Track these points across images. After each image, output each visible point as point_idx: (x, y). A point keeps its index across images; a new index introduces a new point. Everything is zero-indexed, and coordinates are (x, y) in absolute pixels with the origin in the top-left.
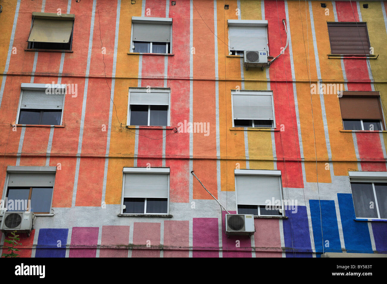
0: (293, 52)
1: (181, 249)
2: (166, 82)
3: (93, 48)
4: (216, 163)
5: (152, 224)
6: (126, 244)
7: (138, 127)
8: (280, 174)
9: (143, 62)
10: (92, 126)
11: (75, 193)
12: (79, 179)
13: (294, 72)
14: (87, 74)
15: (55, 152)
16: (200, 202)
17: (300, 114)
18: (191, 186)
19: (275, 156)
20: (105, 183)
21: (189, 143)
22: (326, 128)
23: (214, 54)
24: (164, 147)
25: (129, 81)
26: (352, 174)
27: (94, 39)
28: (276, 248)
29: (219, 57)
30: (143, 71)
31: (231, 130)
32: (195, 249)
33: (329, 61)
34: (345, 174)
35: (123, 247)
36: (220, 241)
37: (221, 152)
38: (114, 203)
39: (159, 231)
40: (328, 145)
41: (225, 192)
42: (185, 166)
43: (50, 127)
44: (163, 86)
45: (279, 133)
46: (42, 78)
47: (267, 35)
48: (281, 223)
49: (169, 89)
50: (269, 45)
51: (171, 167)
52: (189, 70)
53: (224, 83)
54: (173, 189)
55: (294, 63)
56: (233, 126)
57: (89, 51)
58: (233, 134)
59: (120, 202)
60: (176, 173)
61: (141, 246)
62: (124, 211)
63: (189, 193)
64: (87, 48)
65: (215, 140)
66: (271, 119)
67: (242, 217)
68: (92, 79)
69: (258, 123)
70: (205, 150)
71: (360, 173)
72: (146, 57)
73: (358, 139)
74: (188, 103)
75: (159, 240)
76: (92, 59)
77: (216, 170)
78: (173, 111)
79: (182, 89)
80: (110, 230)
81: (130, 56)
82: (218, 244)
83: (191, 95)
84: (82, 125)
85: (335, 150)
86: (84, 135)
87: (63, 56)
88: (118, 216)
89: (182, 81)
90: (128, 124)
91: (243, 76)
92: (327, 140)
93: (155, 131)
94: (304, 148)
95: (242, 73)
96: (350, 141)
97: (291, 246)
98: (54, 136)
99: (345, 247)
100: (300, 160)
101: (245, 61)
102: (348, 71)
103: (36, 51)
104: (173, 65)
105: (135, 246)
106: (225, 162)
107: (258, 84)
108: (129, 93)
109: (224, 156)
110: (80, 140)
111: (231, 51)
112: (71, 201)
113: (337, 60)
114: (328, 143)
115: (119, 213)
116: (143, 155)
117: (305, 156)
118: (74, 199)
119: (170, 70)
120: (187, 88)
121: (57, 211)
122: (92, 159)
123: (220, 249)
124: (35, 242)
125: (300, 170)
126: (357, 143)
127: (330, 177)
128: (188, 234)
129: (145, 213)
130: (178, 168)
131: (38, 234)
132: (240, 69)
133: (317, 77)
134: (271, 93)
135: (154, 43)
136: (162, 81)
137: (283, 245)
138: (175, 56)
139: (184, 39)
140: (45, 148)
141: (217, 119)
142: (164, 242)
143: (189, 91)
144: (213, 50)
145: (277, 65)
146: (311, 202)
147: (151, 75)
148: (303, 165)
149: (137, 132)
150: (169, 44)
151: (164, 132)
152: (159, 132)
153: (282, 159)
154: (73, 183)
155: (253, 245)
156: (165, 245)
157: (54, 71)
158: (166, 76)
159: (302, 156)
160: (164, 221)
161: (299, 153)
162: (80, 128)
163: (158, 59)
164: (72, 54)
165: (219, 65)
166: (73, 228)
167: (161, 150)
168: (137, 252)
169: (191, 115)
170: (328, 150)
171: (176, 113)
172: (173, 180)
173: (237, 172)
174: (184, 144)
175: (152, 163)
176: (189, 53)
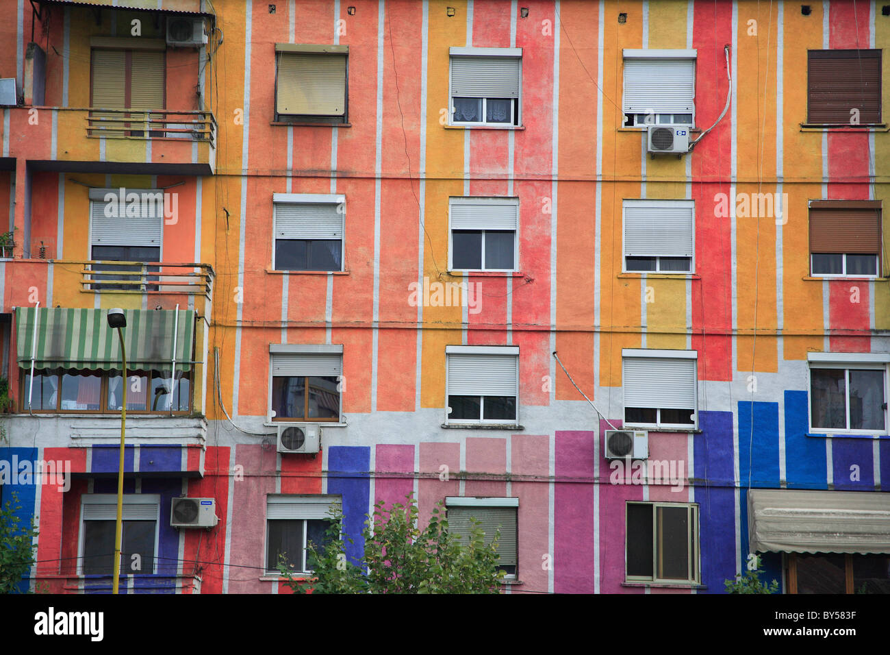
0: (738, 117)
1: (537, 480)
2: (511, 184)
3: (385, 115)
4: (593, 337)
5: (493, 440)
6: (458, 471)
7: (466, 272)
8: (696, 357)
9: (471, 143)
10: (392, 272)
11: (374, 389)
12: (379, 365)
13: (736, 162)
14: (378, 172)
15: (338, 319)
16: (567, 406)
17: (738, 246)
18: (552, 377)
19: (690, 324)
20: (419, 372)
21: (550, 301)
22: (780, 272)
23: (596, 124)
24: (509, 310)
25: (449, 184)
26: (813, 356)
27: (385, 98)
29: (604, 131)
30: (471, 164)
31: (620, 278)
32: (558, 481)
33: (802, 137)
34: (802, 356)
35: (453, 477)
36: (597, 469)
37: (601, 318)
38: (435, 406)
39: (504, 452)
40: (780, 305)
41: (607, 388)
42: (544, 342)
43: (326, 276)
44: (507, 194)
45: (699, 282)
46: (305, 180)
47: (694, 78)
48: (691, 440)
49: (516, 198)
50: (695, 100)
51: (520, 344)
52: (552, 160)
53: (612, 185)
54: (525, 384)
55: (738, 142)
56: (624, 269)
57: (378, 123)
58: (623, 285)
59: (443, 403)
60: (530, 355)
61: (478, 474)
62: (451, 416)
64: (374, 116)
65: (593, 295)
66: (688, 256)
67: (630, 435)
68: (387, 182)
69: (668, 262)
70: (576, 315)
71: (827, 355)
72: (477, 134)
73: (831, 293)
74: (549, 225)
75: (505, 466)
76: (383, 140)
77: (593, 351)
78: (523, 240)
79: (539, 198)
80: (433, 450)
81: (448, 132)
82: (592, 471)
84: (377, 271)
85: (790, 314)
86: (381, 288)
87: (335, 132)
88: (442, 428)
89: (538, 182)
90: (450, 266)
91: (645, 169)
92: (780, 295)
93: (495, 279)
94: (740, 311)
95: (644, 164)
96: (817, 297)
97: (704, 476)
98: (334, 292)
99: (785, 478)
100: (729, 333)
101: (650, 150)
102: (833, 157)
103: (290, 125)
104: (523, 150)
105: (470, 474)
106: (606, 336)
107: (671, 188)
108: (450, 207)
109: (606, 326)
110: (376, 298)
111: (626, 115)
112: (370, 403)
113: (816, 134)
114: (780, 300)
115: (442, 423)
116: (476, 324)
117: (739, 324)
118: (374, 399)
119: (519, 160)
120: (548, 197)
121: (349, 417)
122: (396, 331)
123: (596, 481)
124: (325, 467)
125: (727, 350)
126: (828, 302)
127: (776, 362)
128: (548, 456)
129: (482, 421)
130: (532, 347)
131: (327, 455)
132: (640, 156)
133: (775, 170)
134: (691, 205)
135: (487, 99)
136: (504, 183)
137: (691, 475)
138: (528, 130)
139: (542, 94)
140: (322, 312)
141: (598, 256)
142: (512, 469)
144: (595, 115)
145: (707, 148)
146: (742, 405)
147: (487, 172)
148: (734, 341)
150: (516, 101)
151: (510, 282)
152: (502, 281)
153: (700, 332)
154: (371, 372)
156: (514, 473)
157: (323, 165)
158: (511, 172)
159: (735, 326)
160: (512, 436)
161: (729, 319)
162: (373, 275)
163: (497, 136)
164: (349, 130)
165: (604, 149)
166: (378, 446)
167: (505, 314)
168: (473, 484)
169: (554, 248)
170: (778, 314)
171: (529, 247)
172: (524, 366)
173: (626, 353)
174: (542, 304)
175: (492, 338)
176: (551, 123)
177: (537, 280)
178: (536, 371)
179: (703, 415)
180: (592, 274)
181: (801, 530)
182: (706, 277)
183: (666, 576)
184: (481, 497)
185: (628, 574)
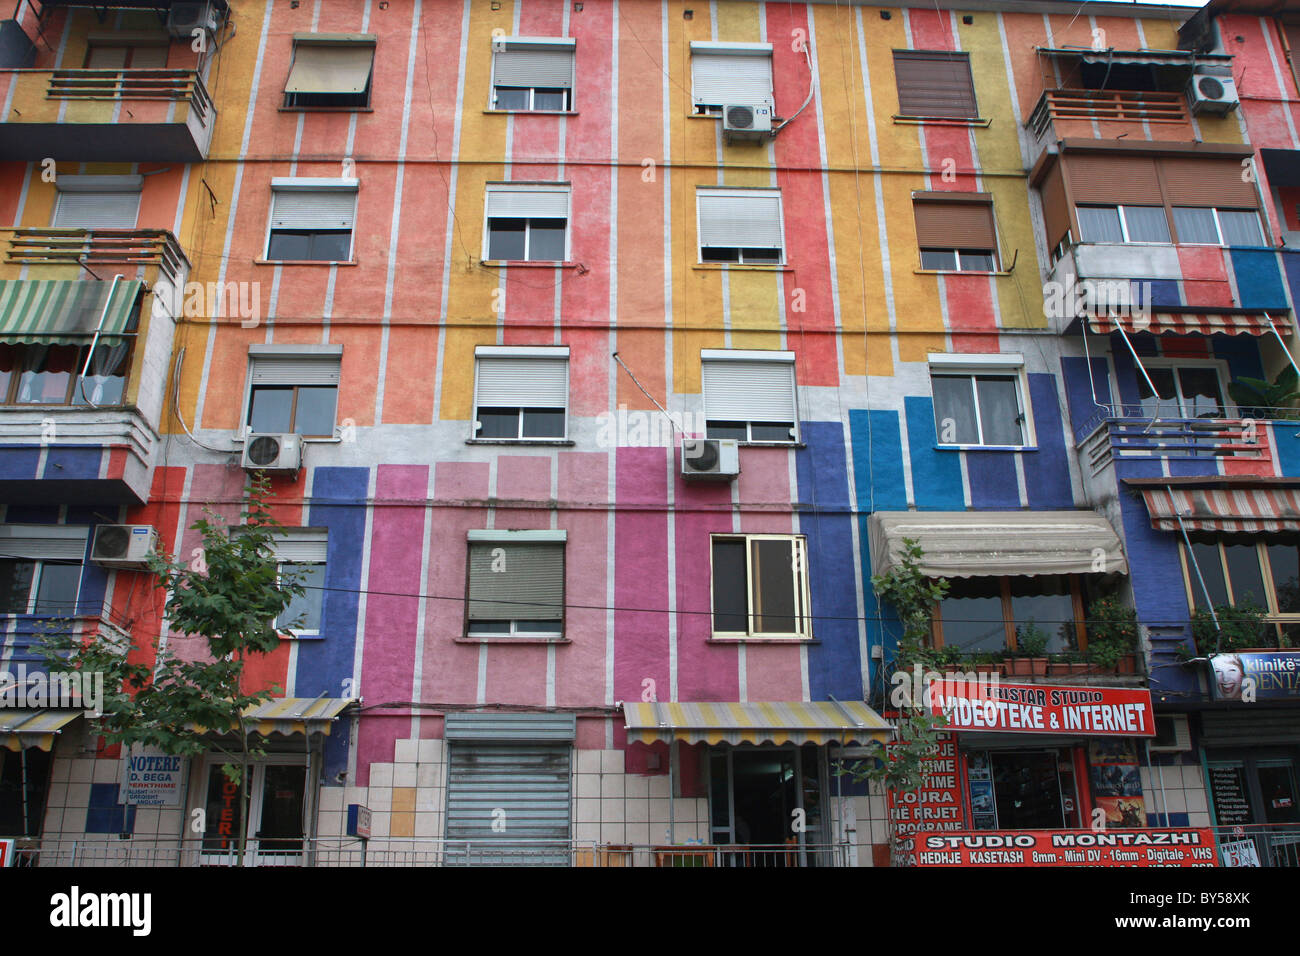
0: (824, 108)
1: (592, 508)
2: (561, 169)
3: (413, 101)
4: (663, 339)
5: (534, 458)
6: (484, 498)
7: (504, 263)
8: (793, 358)
9: (514, 129)
10: (412, 263)
11: (380, 398)
12: (388, 369)
13: (825, 151)
14: (402, 155)
15: (339, 315)
17: (835, 238)
18: (612, 382)
19: (784, 321)
20: (439, 377)
21: (609, 295)
22: (886, 265)
23: (661, 111)
24: (558, 304)
25: (486, 169)
26: (935, 358)
27: (415, 84)
28: (780, 505)
29: (671, 118)
30: (514, 148)
31: (694, 269)
32: (619, 508)
33: (895, 128)
34: (921, 358)
35: (478, 504)
36: (671, 492)
37: (674, 314)
38: (458, 418)
39: (548, 473)
40: (890, 300)
41: (682, 395)
42: (601, 342)
43: (328, 266)
44: (556, 179)
45: (793, 274)
46: (312, 166)
47: (771, 74)
48: (792, 456)
49: (567, 184)
50: (774, 94)
51: (572, 344)
52: (610, 146)
53: (681, 172)
54: (576, 390)
55: (826, 132)
56: (700, 260)
57: (405, 109)
58: (699, 277)
59: (471, 414)
60: (583, 356)
61: (512, 501)
62: (479, 433)
63: (607, 398)
64: (401, 102)
65: (663, 288)
66: (777, 247)
67: (715, 444)
68: (412, 167)
69: (751, 254)
70: (642, 311)
71: (950, 356)
72: (522, 120)
73: (947, 287)
74: (608, 212)
75: (549, 490)
76: (410, 125)
77: (664, 352)
78: (576, 230)
79: (595, 183)
80: (453, 471)
81: (487, 117)
82: (666, 497)
83: (614, 197)
84: (392, 260)
85: (903, 310)
86: (396, 280)
87: (353, 122)
88: (467, 443)
89: (594, 167)
90: (485, 257)
91: (720, 156)
92: (889, 290)
93: (541, 271)
94: (843, 306)
95: (719, 151)
96: (932, 292)
97: (811, 499)
98: (337, 284)
99: (914, 501)
100: (833, 330)
101: (726, 127)
102: (932, 151)
103: (302, 112)
104: (576, 135)
105: (501, 501)
106: (681, 334)
107: (752, 175)
108: (487, 194)
109: (680, 323)
110: (389, 290)
111: (696, 106)
112: (373, 413)
113: (911, 127)
114: (890, 295)
115: (467, 437)
116: (517, 320)
117: (843, 321)
118: (379, 410)
119: (571, 146)
120: (606, 182)
121: (348, 432)
122: (413, 329)
123: (670, 508)
124: (308, 493)
125: (833, 348)
126: (945, 297)
127: (891, 364)
128: (606, 479)
129: (521, 438)
130: (585, 347)
131: (312, 478)
132: (715, 143)
133: (871, 160)
134: (777, 194)
135: (538, 90)
136: (553, 167)
137: (794, 499)
138: (582, 115)
139: (599, 82)
140: (321, 307)
141: (668, 246)
142: (559, 494)
143: (609, 188)
144: (661, 103)
145: (791, 136)
146: (853, 414)
147: (532, 156)
148: (839, 340)
149: (503, 273)
150: (569, 91)
151: (558, 273)
152: (548, 272)
153: (797, 329)
154: (377, 378)
155: (736, 498)
156: (561, 499)
157: (336, 150)
158: (562, 157)
159: (838, 322)
160: (559, 454)
161: (831, 316)
162: (387, 266)
163: (546, 122)
164: (369, 116)
165: (672, 135)
166: (379, 467)
167: (551, 309)
168: (505, 514)
169: (613, 237)
170: (889, 310)
171: (584, 235)
172: (575, 370)
173: (707, 354)
174: (599, 298)
175: (535, 337)
176: (610, 110)
177: (593, 271)
178: (591, 375)
179: (806, 427)
180: (661, 266)
181: (948, 549)
182: (800, 269)
183: (766, 629)
184: (516, 530)
185: (716, 630)
